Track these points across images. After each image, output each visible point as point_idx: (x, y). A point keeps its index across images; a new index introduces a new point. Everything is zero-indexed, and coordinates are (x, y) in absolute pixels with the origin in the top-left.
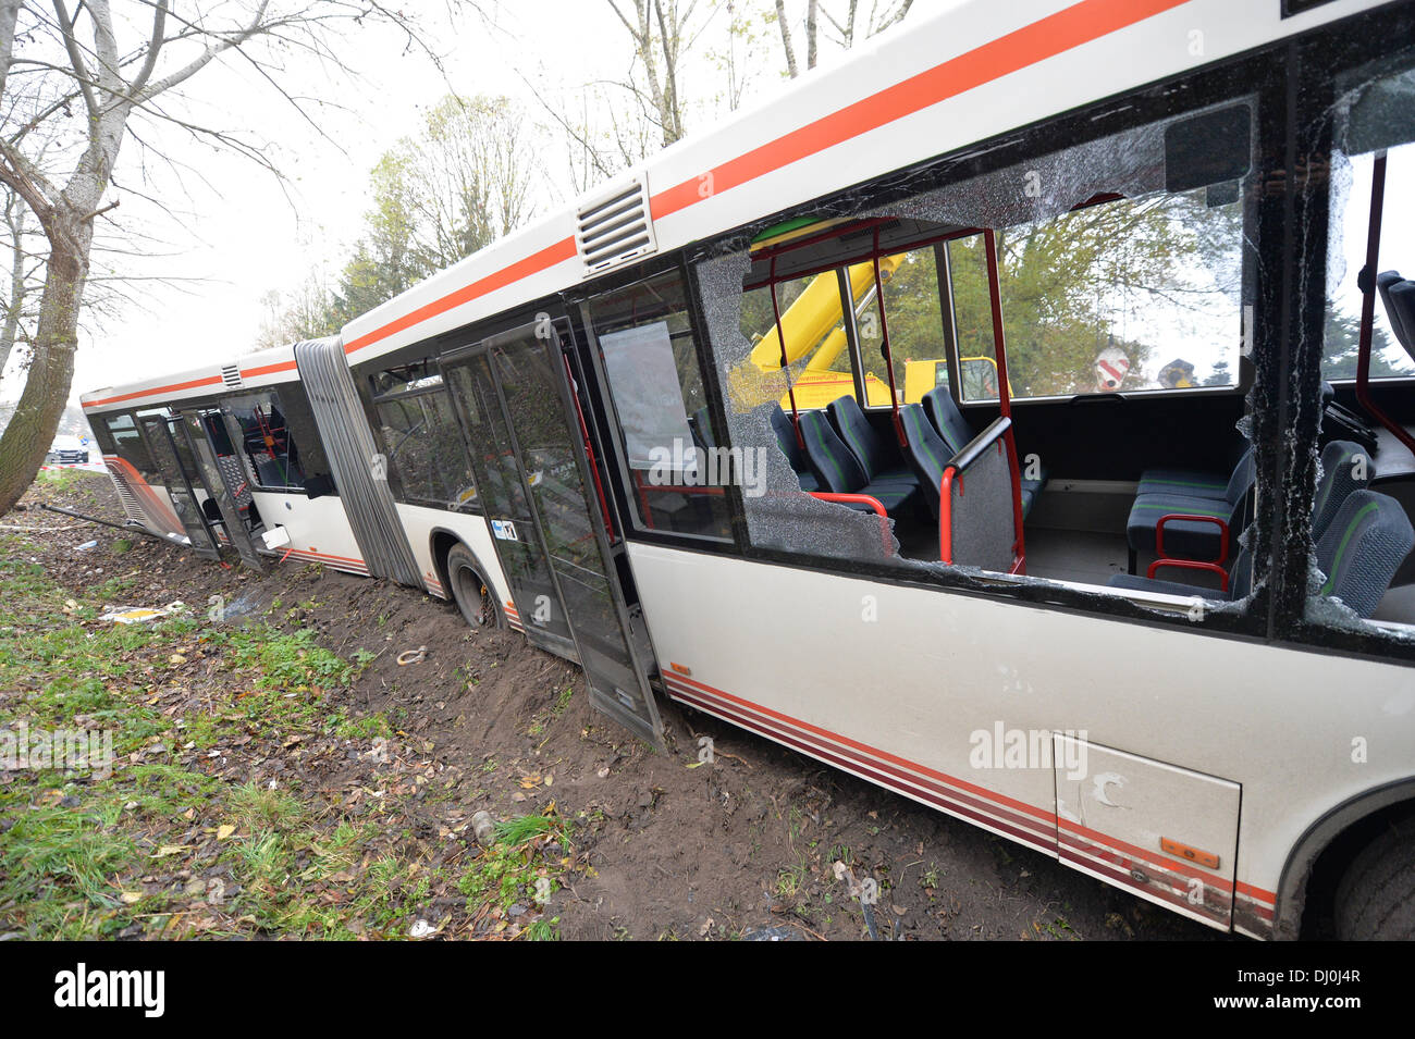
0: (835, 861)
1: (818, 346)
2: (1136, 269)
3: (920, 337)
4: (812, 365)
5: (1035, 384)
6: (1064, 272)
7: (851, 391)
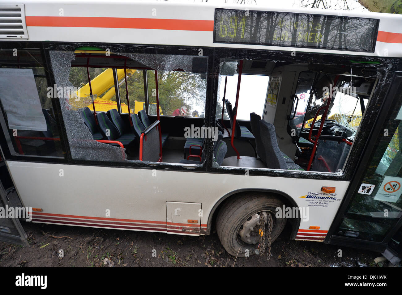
0: (104, 258)
1: (107, 91)
2: (189, 89)
3: (139, 95)
4: (104, 97)
5: (168, 112)
6: (175, 86)
7: (116, 107)
